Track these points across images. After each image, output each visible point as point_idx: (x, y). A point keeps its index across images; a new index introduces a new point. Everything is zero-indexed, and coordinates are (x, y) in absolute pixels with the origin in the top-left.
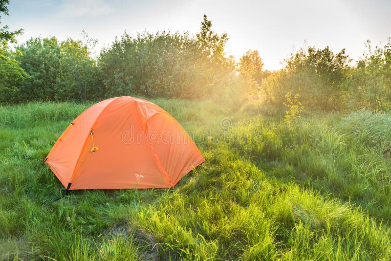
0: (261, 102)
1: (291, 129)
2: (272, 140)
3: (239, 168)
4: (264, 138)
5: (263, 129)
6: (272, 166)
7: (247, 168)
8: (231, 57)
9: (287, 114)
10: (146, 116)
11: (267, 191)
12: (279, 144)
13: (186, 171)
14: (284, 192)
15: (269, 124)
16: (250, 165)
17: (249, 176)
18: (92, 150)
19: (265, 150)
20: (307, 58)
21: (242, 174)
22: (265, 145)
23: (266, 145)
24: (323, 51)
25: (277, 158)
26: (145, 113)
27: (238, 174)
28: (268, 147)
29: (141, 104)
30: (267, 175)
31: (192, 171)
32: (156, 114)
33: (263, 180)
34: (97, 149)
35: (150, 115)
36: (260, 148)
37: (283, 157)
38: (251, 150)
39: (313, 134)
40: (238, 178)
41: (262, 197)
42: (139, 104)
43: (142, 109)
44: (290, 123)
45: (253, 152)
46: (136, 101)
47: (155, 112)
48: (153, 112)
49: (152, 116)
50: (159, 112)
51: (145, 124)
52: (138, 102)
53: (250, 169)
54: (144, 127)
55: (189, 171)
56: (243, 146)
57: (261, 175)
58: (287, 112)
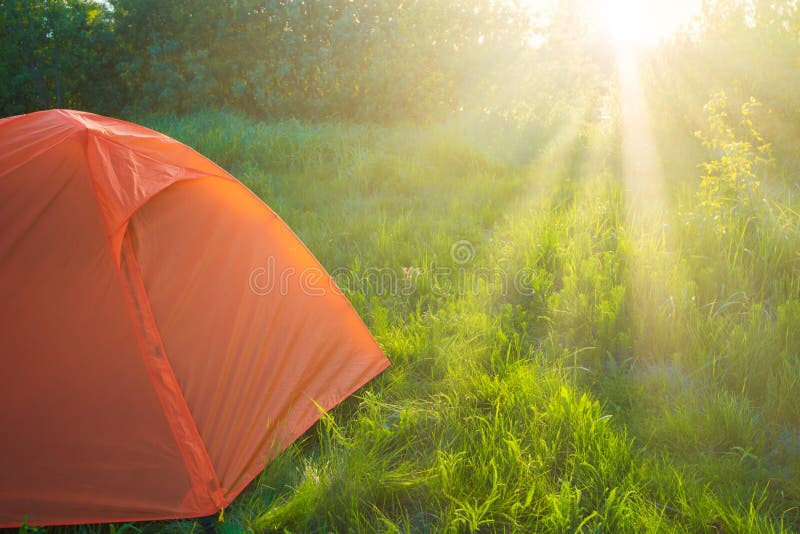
7: (554, 410)
9: (705, 173)
10: (131, 194)
13: (296, 426)
16: (565, 393)
26: (126, 182)
29: (109, 141)
32: (178, 183)
35: (146, 189)
36: (606, 310)
38: (575, 314)
42: (97, 142)
43: (113, 163)
44: (718, 205)
45: (582, 323)
46: (87, 131)
47: (174, 173)
48: (167, 177)
49: (157, 191)
50: (193, 176)
51: (124, 229)
52: (97, 133)
53: (568, 412)
54: (118, 242)
55: (308, 423)
56: (543, 297)
57: (613, 442)
58: (708, 166)
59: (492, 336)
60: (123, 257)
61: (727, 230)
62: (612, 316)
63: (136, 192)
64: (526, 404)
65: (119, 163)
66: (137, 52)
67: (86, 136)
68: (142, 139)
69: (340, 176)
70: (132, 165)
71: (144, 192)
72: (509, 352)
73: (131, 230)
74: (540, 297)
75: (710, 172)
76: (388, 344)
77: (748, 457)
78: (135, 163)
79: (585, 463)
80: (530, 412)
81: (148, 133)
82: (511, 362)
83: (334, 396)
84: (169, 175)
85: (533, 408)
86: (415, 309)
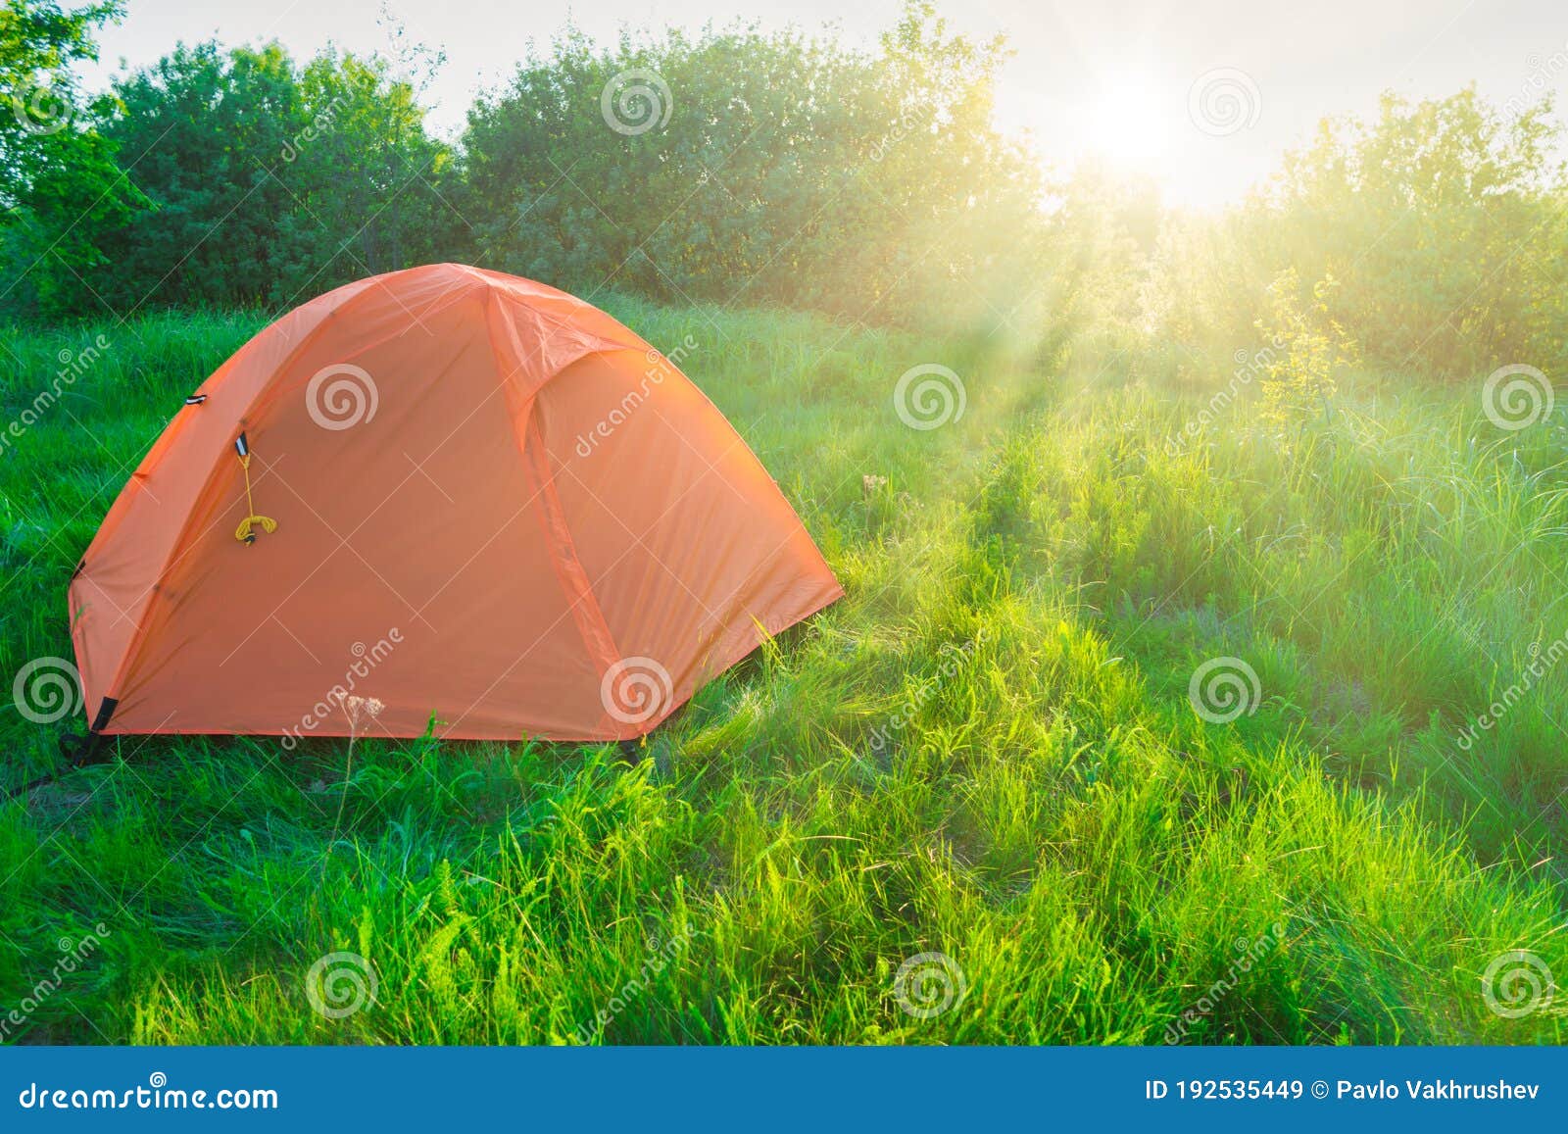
0: (1150, 330)
1: (1285, 450)
2: (1190, 504)
3: (1002, 644)
4: (1152, 493)
5: (1150, 446)
6: (1183, 636)
7: (1051, 648)
8: (1027, 131)
9: (1268, 377)
10: (538, 364)
11: (1146, 793)
12: (1227, 523)
13: (730, 653)
14: (1242, 810)
15: (1177, 427)
16: (1064, 628)
17: (1055, 698)
18: (242, 531)
19: (1149, 551)
20: (1372, 135)
21: (1015, 683)
22: (1155, 524)
23: (1156, 529)
24: (1449, 104)
25: (1211, 597)
26: (531, 346)
27: (997, 677)
28: (1169, 536)
29: (513, 301)
30: (1153, 688)
31: (758, 653)
32: (592, 354)
33: (1128, 717)
34: (270, 524)
35: (555, 359)
36: (1125, 540)
37: (1243, 594)
38: (1083, 546)
39: (1403, 479)
40: (992, 706)
41: (1114, 828)
42: (501, 303)
43: (517, 325)
44: (1282, 418)
45: (1092, 557)
46: (488, 288)
47: (589, 344)
48: (578, 347)
49: (568, 363)
50: (610, 347)
51: (530, 406)
52: (501, 292)
53: (1066, 650)
54: (523, 421)
55: (746, 649)
56: (1044, 527)
57: (1120, 685)
58: (1272, 368)
59: (975, 567)
60: (528, 440)
61: (1291, 450)
62: (1132, 547)
63: (544, 363)
64: (1016, 639)
65: (526, 329)
66: (499, 211)
67: (486, 294)
68: (550, 300)
69: (774, 380)
70: (538, 329)
71: (553, 364)
72: (995, 587)
73: (537, 410)
74: (1040, 527)
75: (1273, 376)
76: (842, 572)
77: (1289, 709)
78: (542, 327)
79: (1084, 700)
80: (1020, 650)
81: (557, 294)
82: (999, 598)
83: (775, 623)
84: (581, 344)
85: (1023, 645)
86: (874, 538)
